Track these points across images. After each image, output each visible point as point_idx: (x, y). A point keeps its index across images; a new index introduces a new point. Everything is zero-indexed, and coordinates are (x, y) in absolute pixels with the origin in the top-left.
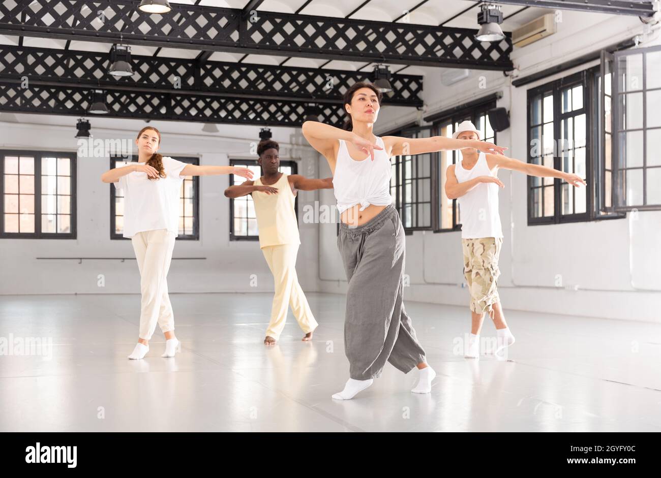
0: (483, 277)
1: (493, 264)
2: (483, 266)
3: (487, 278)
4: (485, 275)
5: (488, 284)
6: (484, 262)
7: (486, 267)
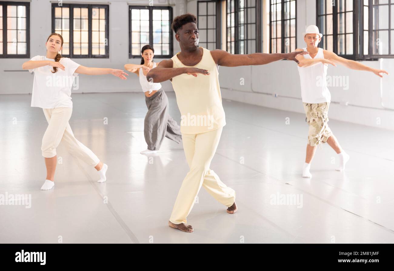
0: (318, 123)
1: (324, 115)
2: (318, 116)
3: (319, 124)
4: (319, 121)
5: (320, 127)
6: (318, 113)
7: (319, 117)
